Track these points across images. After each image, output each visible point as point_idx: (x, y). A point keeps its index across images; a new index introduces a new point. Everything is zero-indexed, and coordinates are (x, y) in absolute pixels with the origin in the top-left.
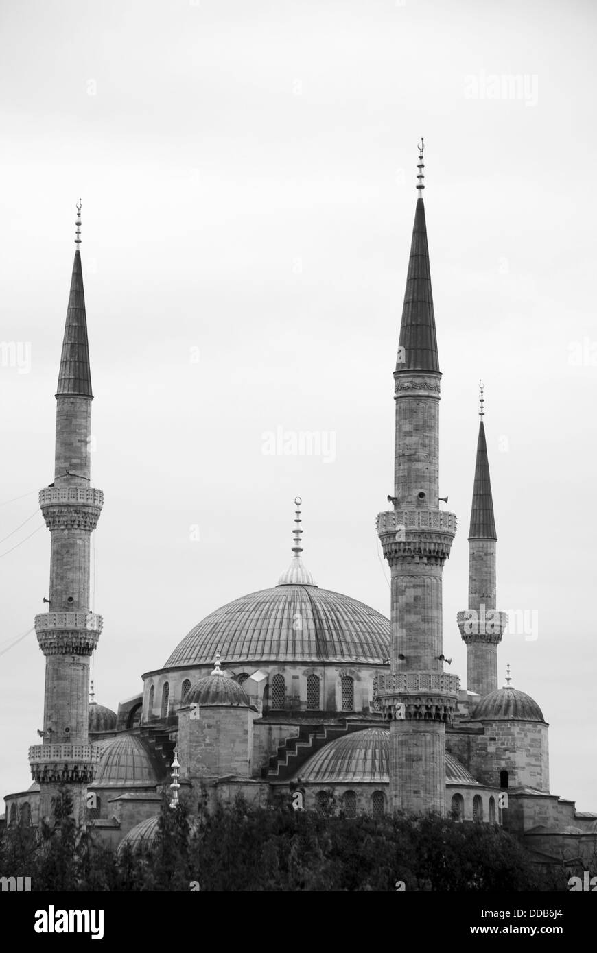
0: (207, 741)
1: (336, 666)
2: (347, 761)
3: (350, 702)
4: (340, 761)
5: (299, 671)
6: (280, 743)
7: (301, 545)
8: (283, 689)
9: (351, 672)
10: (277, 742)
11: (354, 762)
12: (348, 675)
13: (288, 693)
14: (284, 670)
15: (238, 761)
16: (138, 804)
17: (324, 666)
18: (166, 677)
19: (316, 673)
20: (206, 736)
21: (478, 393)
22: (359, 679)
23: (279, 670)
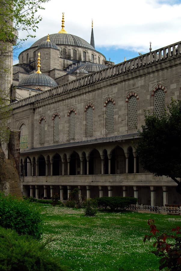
0: (46, 58)
1: (81, 48)
2: (91, 68)
3: (85, 59)
4: (88, 68)
5: (71, 48)
6: (67, 65)
7: (64, 25)
8: (66, 53)
9: (85, 50)
10: (66, 65)
11: (93, 68)
12: (85, 51)
13: (67, 54)
14: (66, 47)
15: (56, 66)
16: (24, 75)
17: (78, 47)
18: (28, 52)
19: (75, 49)
20: (46, 57)
21: (92, 22)
22: (88, 53)
23: (64, 47)
